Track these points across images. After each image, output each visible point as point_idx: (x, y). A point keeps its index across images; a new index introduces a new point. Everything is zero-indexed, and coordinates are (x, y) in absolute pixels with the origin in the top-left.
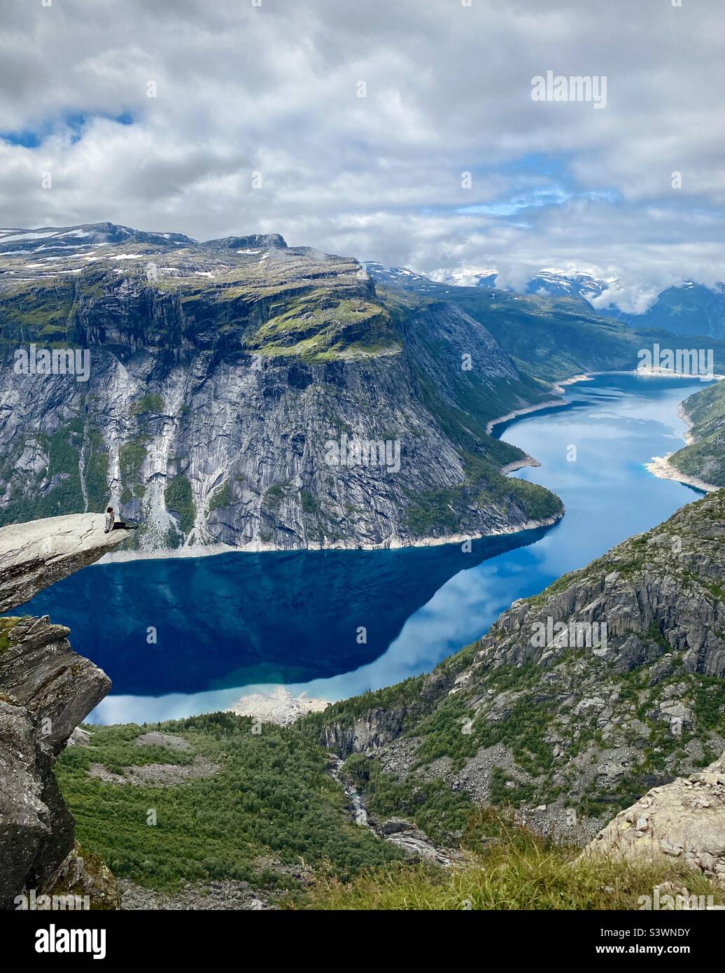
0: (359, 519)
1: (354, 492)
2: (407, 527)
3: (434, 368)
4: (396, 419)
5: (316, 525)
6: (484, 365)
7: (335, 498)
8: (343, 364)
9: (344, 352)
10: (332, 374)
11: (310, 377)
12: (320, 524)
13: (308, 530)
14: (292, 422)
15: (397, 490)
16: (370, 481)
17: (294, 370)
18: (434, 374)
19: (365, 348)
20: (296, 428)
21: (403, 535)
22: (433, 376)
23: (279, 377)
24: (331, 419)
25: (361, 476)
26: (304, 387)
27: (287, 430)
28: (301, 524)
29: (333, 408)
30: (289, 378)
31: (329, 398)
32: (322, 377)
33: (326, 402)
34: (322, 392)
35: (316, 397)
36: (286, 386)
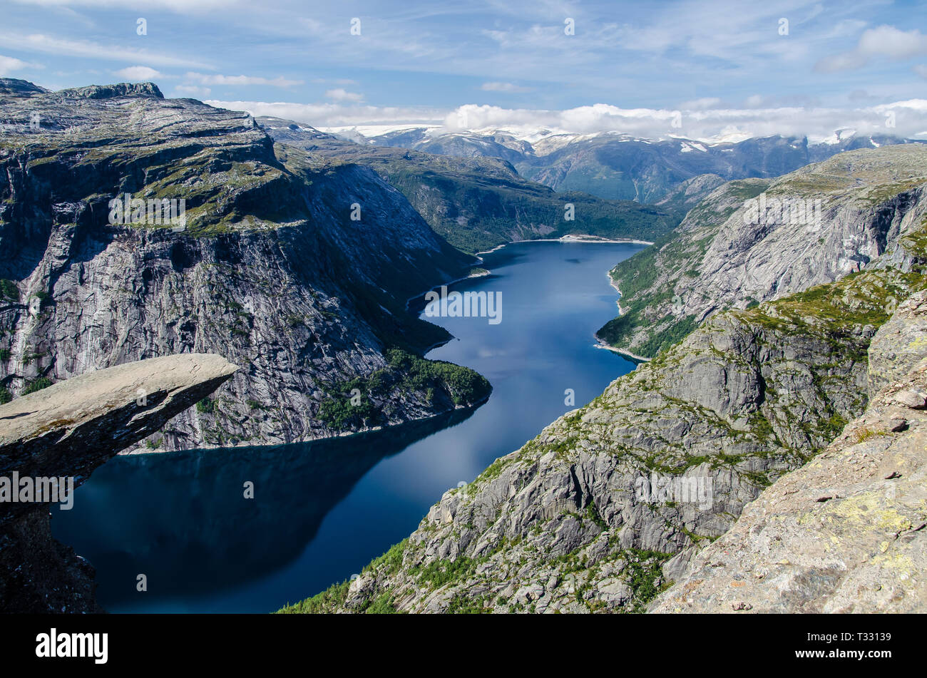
0: (265, 416)
1: (257, 386)
3: (345, 240)
4: (304, 300)
6: (401, 236)
7: (235, 394)
8: (238, 237)
9: (239, 223)
11: (198, 254)
12: (219, 424)
13: (205, 433)
14: (179, 308)
15: (308, 381)
16: (276, 372)
17: (178, 245)
18: (345, 246)
19: (264, 218)
20: (184, 315)
22: (344, 249)
23: (161, 254)
24: (226, 303)
25: (265, 367)
26: (191, 265)
27: (174, 317)
28: (197, 426)
29: (228, 290)
30: (173, 255)
31: (223, 278)
32: (214, 254)
33: (220, 282)
34: (215, 271)
35: (207, 277)
36: (171, 264)
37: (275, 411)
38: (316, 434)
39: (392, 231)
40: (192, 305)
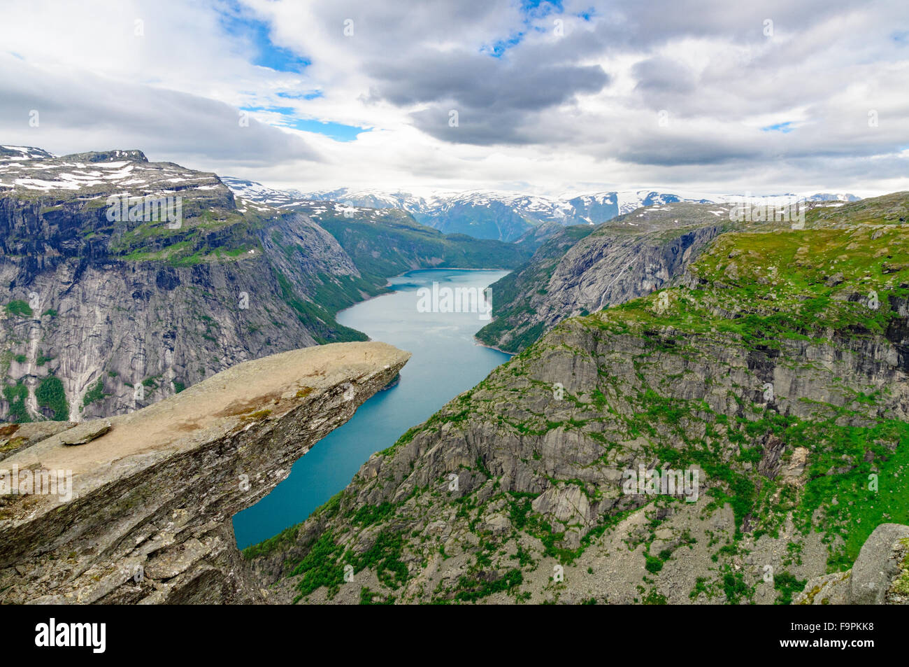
3: (289, 269)
8: (209, 268)
10: (199, 276)
11: (177, 280)
17: (161, 273)
18: (290, 274)
22: (289, 276)
24: (199, 316)
26: (171, 288)
29: (200, 307)
30: (157, 281)
31: (196, 298)
32: (189, 279)
33: (195, 301)
34: (190, 292)
35: (184, 297)
36: (155, 288)
39: (325, 263)
40: (173, 319)
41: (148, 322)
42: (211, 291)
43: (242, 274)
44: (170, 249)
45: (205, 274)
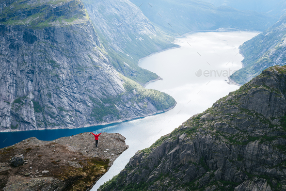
0: (66, 115)
1: (63, 100)
2: (93, 117)
3: (109, 30)
4: (86, 59)
5: (42, 119)
6: (137, 28)
7: (52, 104)
8: (54, 29)
9: (54, 22)
10: (48, 35)
11: (35, 37)
12: (44, 118)
13: (38, 122)
14: (26, 63)
15: (87, 98)
16: (71, 94)
17: (25, 33)
18: (109, 33)
19: (66, 19)
20: (28, 66)
21: (90, 122)
22: (108, 34)
23: (18, 37)
24: (48, 61)
25: (66, 91)
26: (32, 42)
27: (24, 67)
28: (34, 119)
29: (49, 54)
30: (23, 37)
31: (47, 49)
32: (42, 37)
33: (45, 51)
34: (43, 45)
35: (39, 48)
36: (22, 42)
37: (71, 112)
38: (90, 123)
39: (133, 26)
40: (32, 62)
41: (18, 64)
42: (55, 45)
43: (75, 34)
44: (31, 17)
45: (52, 34)
